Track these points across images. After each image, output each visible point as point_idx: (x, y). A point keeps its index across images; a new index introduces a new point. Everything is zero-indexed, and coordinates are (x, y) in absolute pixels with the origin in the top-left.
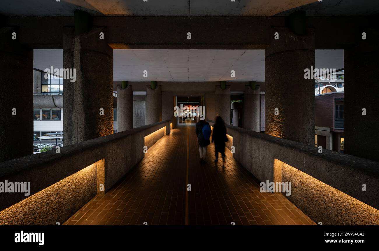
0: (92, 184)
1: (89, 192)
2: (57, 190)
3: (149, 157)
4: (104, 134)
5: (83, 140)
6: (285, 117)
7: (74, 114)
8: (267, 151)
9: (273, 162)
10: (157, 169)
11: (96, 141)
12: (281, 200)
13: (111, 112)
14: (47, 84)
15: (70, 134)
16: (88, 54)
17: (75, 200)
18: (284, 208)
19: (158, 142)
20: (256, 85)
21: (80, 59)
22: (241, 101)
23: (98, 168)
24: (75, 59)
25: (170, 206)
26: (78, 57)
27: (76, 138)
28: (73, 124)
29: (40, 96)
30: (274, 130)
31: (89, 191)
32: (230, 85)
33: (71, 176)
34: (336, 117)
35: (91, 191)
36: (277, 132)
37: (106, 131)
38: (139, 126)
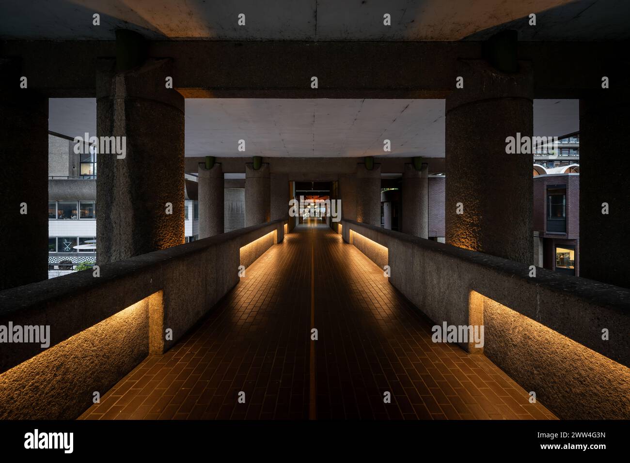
0: (138, 338)
1: (132, 354)
2: (59, 357)
3: (247, 281)
4: (168, 244)
5: (130, 255)
6: (482, 216)
7: (114, 209)
8: (455, 275)
9: (468, 296)
10: (259, 304)
11: (149, 257)
12: (484, 367)
13: (181, 207)
14: (90, 162)
15: (108, 244)
16: (139, 105)
17: (102, 372)
18: (492, 384)
19: (264, 256)
20: (422, 164)
21: (125, 114)
22: (396, 189)
23: (150, 307)
24: (116, 113)
25: (281, 381)
26: (122, 110)
27: (118, 251)
28: (113, 227)
29: (76, 181)
30: (462, 238)
31: (133, 351)
32: (380, 164)
33: (92, 328)
34: (548, 215)
35: (136, 351)
36: (467, 241)
37: (171, 239)
38: (235, 229)
